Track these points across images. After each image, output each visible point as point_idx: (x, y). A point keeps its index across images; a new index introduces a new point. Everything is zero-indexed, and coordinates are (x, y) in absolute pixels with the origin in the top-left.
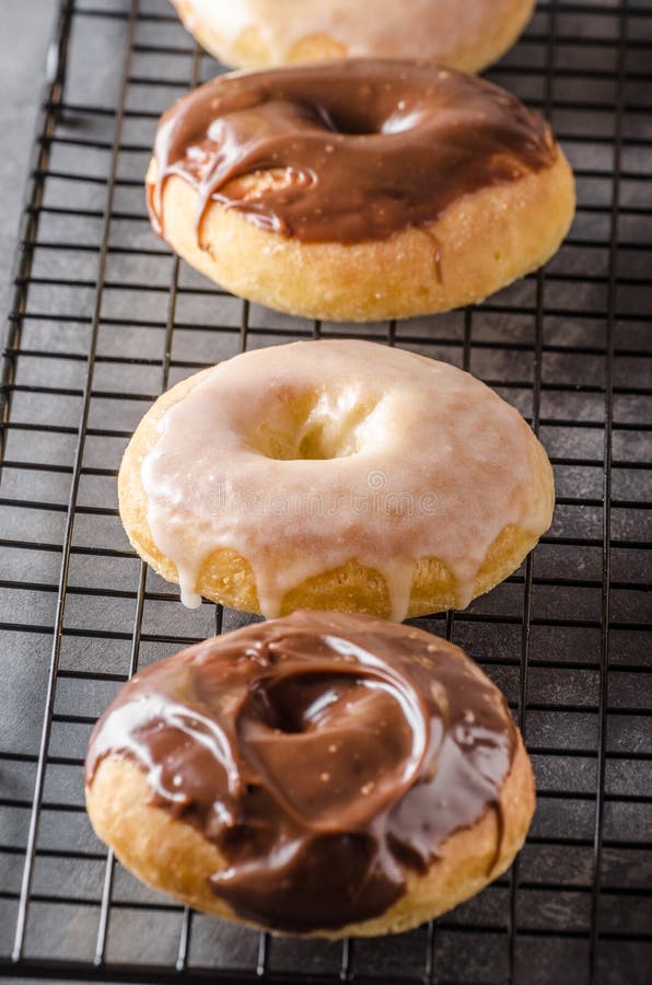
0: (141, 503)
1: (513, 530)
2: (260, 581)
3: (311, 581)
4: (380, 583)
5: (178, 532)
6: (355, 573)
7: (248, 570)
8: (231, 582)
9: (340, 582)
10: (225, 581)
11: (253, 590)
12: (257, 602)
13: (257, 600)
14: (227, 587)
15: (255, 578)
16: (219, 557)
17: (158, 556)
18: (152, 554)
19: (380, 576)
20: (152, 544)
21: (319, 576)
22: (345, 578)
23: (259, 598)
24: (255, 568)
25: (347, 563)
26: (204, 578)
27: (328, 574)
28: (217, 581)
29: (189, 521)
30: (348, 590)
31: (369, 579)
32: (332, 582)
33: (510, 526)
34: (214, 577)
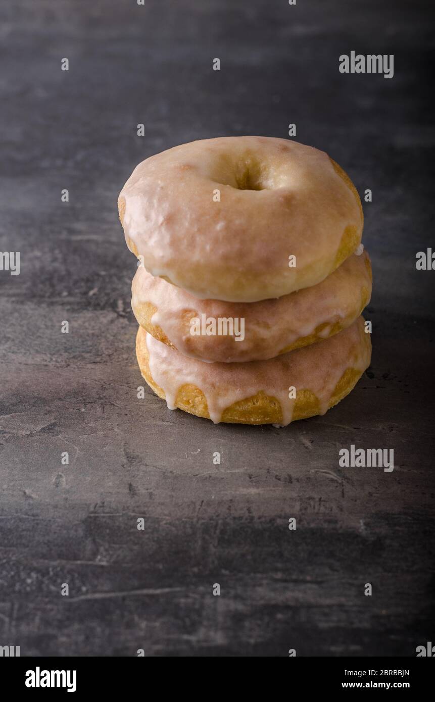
0: (146, 355)
1: (350, 371)
2: (209, 402)
3: (238, 403)
4: (276, 404)
5: (165, 373)
6: (263, 399)
7: (203, 396)
8: (193, 402)
9: (254, 404)
10: (190, 401)
11: (206, 407)
12: (208, 414)
13: (208, 412)
14: (192, 405)
15: (206, 401)
16: (187, 388)
17: (154, 384)
18: (151, 383)
19: (276, 400)
20: (151, 378)
21: (243, 401)
22: (257, 402)
23: (209, 411)
24: (207, 395)
25: (258, 394)
26: (179, 399)
27: (247, 400)
28: (186, 401)
29: (170, 367)
30: (259, 408)
31: (270, 401)
32: (249, 404)
33: (348, 369)
34: (184, 399)
